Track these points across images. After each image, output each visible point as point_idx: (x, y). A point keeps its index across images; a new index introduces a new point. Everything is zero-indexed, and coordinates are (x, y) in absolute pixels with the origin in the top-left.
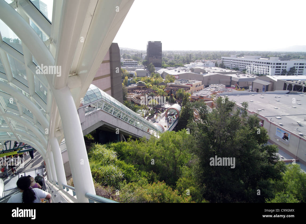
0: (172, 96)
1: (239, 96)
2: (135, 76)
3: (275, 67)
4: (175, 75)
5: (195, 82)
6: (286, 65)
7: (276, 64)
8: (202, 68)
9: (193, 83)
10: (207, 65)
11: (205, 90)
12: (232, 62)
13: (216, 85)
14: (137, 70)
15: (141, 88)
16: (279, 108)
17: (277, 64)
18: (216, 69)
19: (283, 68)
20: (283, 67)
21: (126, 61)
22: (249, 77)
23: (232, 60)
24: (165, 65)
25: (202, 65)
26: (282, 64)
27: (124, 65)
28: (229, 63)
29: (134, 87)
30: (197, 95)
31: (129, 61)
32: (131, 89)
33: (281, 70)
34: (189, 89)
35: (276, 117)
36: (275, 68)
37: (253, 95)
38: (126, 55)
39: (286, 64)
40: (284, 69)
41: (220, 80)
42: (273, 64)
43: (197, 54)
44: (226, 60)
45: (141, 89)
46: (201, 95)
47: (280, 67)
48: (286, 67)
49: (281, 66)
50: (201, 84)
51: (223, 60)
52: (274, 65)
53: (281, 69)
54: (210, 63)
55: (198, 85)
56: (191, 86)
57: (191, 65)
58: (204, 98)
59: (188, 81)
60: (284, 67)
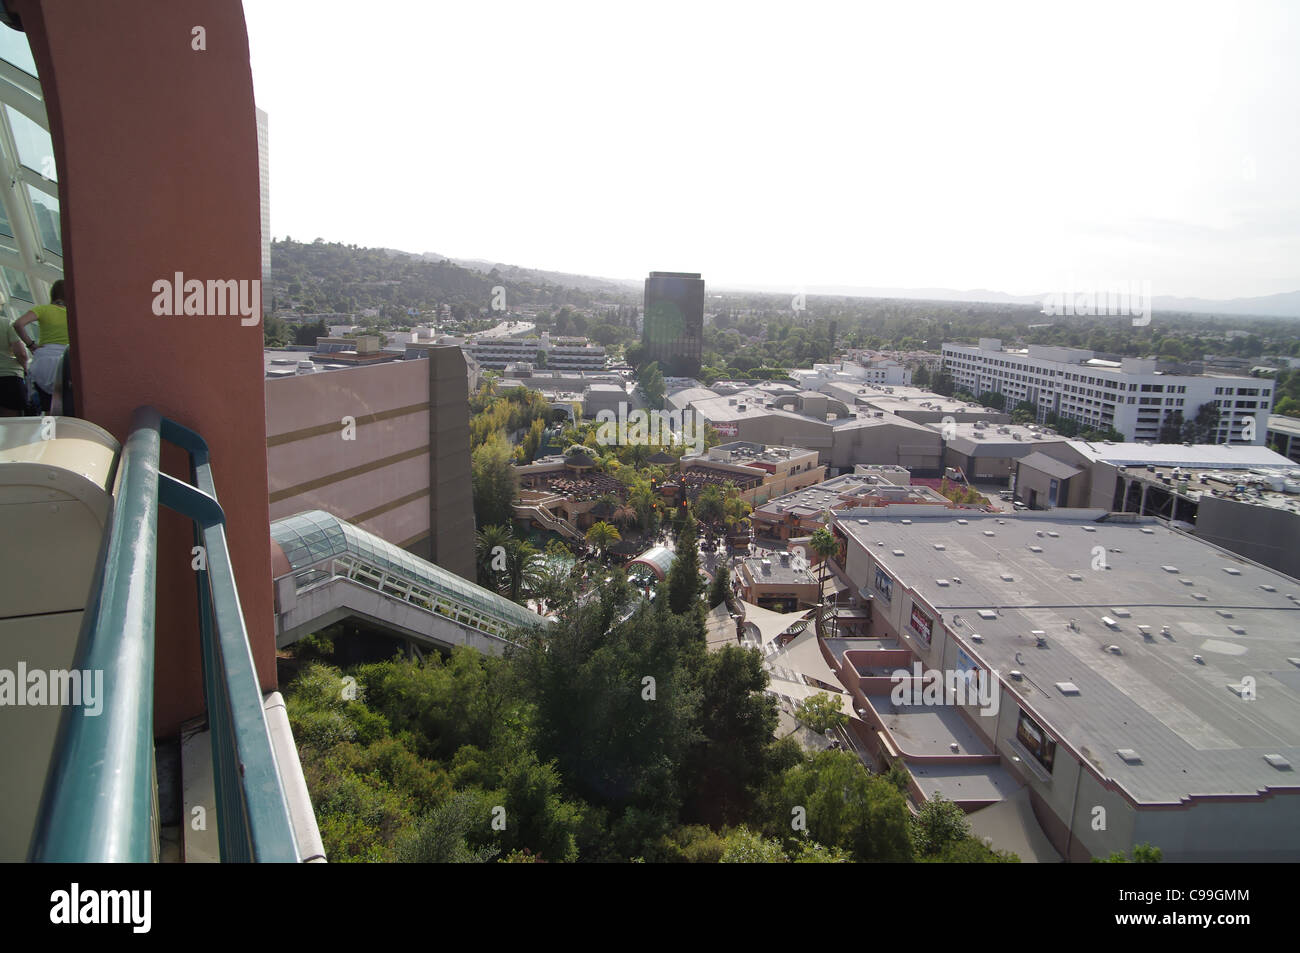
0: (683, 511)
1: (909, 524)
2: (574, 418)
3: (1137, 401)
4: (724, 424)
5: (787, 455)
6: (1183, 392)
7: (1139, 388)
8: (853, 389)
9: (783, 460)
10: (880, 378)
11: (823, 490)
12: (979, 368)
13: (873, 468)
14: (595, 388)
15: (578, 471)
16: (1018, 579)
17: (1146, 388)
18: (908, 396)
19: (1171, 404)
20: (1170, 401)
21: (561, 344)
22: (1020, 440)
23: (980, 358)
24: (712, 371)
25: (858, 377)
26: (1165, 389)
27: (550, 360)
28: (970, 371)
29: (553, 466)
30: (780, 509)
31: (570, 345)
32: (539, 473)
33: (1162, 412)
34: (760, 483)
35: (980, 611)
36: (1138, 405)
37: (961, 521)
38: (570, 315)
39: (1182, 389)
40: (1174, 408)
41: (898, 448)
42: (1127, 387)
43: (869, 317)
44: (957, 360)
45: (578, 477)
46: (790, 511)
47: (1157, 401)
48: (1181, 402)
49: (1164, 395)
50: (815, 462)
51: (949, 358)
52: (1132, 394)
53: (1163, 407)
54: (891, 367)
55: (804, 465)
56: (765, 470)
57: (817, 373)
58: (802, 522)
59: (763, 449)
60: (1175, 402)
